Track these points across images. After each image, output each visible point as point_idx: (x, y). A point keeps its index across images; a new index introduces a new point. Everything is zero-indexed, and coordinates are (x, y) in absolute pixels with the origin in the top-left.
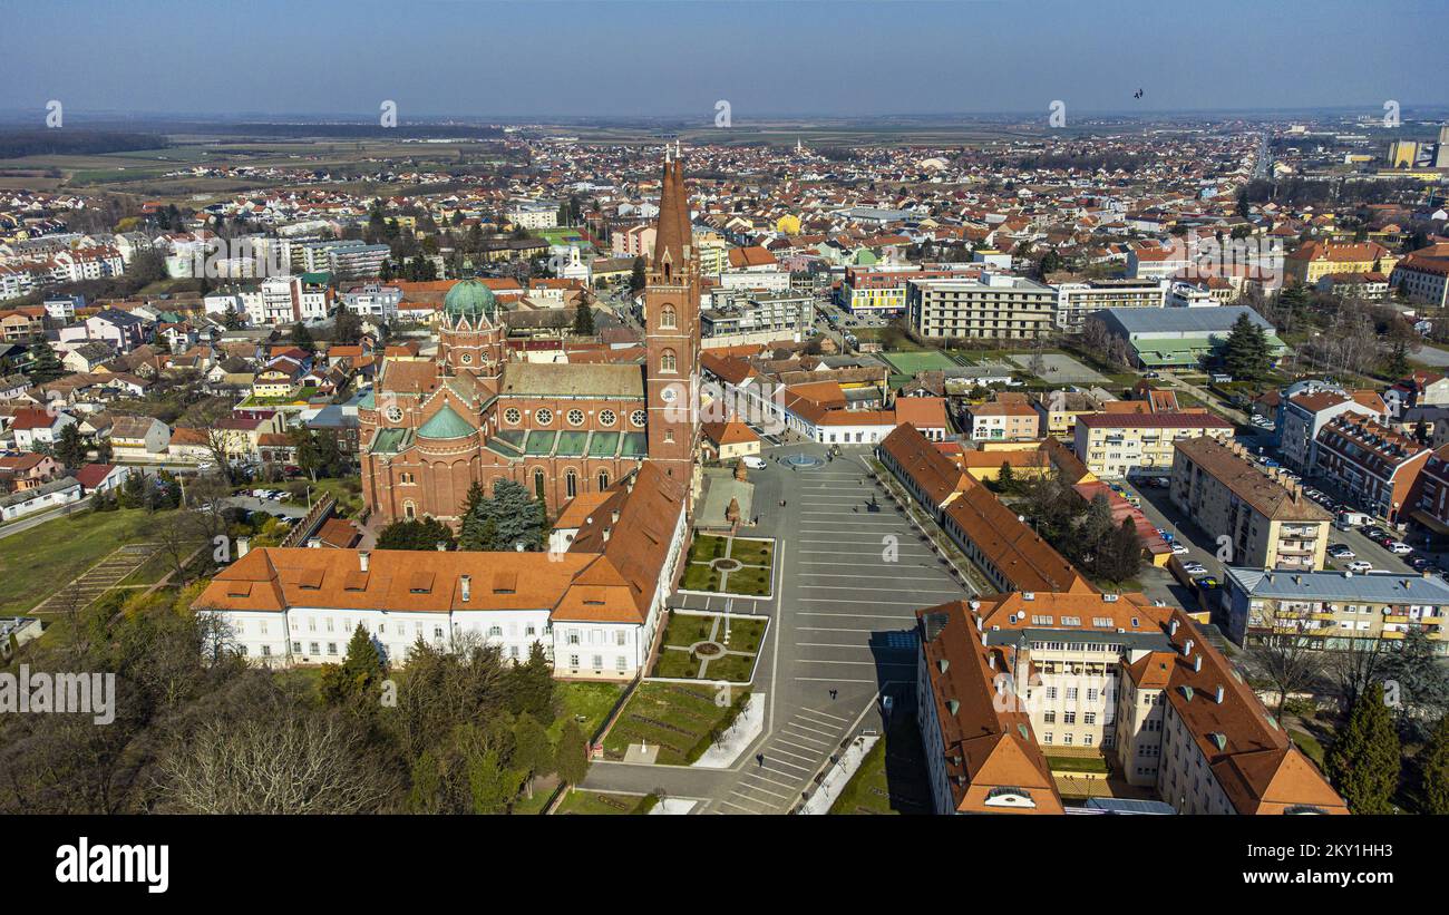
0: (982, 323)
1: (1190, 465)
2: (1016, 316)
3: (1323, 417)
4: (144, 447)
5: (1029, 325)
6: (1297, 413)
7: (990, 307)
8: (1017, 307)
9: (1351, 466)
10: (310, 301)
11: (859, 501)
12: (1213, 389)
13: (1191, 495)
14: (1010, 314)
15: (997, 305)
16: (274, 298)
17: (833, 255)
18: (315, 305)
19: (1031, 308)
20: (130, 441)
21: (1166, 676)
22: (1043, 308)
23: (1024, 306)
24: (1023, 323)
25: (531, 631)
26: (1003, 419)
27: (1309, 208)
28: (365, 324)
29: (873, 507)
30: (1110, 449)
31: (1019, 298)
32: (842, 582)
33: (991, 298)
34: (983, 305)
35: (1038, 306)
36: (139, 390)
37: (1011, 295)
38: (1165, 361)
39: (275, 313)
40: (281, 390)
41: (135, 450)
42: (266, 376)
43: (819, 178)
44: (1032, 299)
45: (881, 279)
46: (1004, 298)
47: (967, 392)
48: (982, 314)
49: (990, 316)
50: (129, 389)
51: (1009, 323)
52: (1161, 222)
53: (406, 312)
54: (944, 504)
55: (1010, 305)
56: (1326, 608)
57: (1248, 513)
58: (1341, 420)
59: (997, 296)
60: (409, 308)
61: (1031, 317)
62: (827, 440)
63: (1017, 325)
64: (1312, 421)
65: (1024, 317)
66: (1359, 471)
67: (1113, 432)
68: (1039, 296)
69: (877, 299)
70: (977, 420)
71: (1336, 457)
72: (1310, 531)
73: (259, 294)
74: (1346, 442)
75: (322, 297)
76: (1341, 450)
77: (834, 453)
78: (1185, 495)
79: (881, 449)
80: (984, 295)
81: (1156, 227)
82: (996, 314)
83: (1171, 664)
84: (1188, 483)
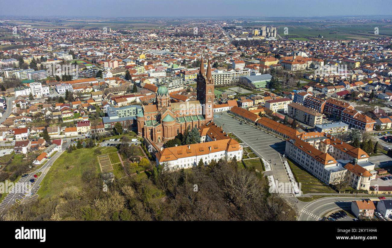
0: (218, 81)
1: (292, 108)
2: (225, 79)
3: (305, 97)
4: (57, 134)
5: (227, 81)
6: (299, 96)
7: (219, 78)
8: (225, 77)
9: (312, 105)
10: (44, 89)
11: (237, 123)
12: (272, 92)
13: (293, 113)
14: (223, 79)
15: (221, 77)
16: (36, 90)
17: (166, 66)
18: (46, 90)
19: (228, 77)
20: (53, 133)
21: (329, 142)
22: (230, 77)
23: (226, 77)
24: (226, 81)
25: (221, 155)
26: (247, 103)
27: (251, 48)
28: (74, 95)
29: (241, 124)
30: (274, 107)
31: (225, 75)
32: (252, 138)
33: (220, 76)
34: (218, 77)
35: (229, 77)
36: (30, 120)
37: (224, 75)
38: (260, 87)
39: (36, 94)
40: (70, 115)
41: (56, 135)
42: (64, 112)
43: (127, 40)
44: (228, 75)
45: (191, 72)
46: (222, 75)
47: (233, 98)
48: (218, 79)
49: (219, 80)
50: (27, 120)
51: (223, 81)
52: (225, 52)
53: (76, 90)
54: (256, 121)
55: (223, 77)
56: (331, 129)
57: (309, 116)
58: (308, 97)
59: (221, 75)
60: (76, 89)
61: (227, 79)
62: (216, 111)
63: (225, 81)
64: (303, 97)
65: (226, 79)
66: (313, 106)
67: (274, 103)
68: (229, 75)
69: (190, 77)
70: (243, 103)
71: (308, 104)
72: (320, 117)
73: (30, 89)
74: (310, 101)
75: (48, 88)
76: (310, 102)
77: (221, 113)
78: (292, 114)
79: (228, 112)
80: (218, 75)
81: (224, 54)
82: (221, 79)
83: (329, 140)
84: (292, 111)
